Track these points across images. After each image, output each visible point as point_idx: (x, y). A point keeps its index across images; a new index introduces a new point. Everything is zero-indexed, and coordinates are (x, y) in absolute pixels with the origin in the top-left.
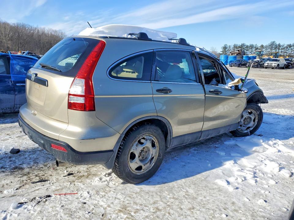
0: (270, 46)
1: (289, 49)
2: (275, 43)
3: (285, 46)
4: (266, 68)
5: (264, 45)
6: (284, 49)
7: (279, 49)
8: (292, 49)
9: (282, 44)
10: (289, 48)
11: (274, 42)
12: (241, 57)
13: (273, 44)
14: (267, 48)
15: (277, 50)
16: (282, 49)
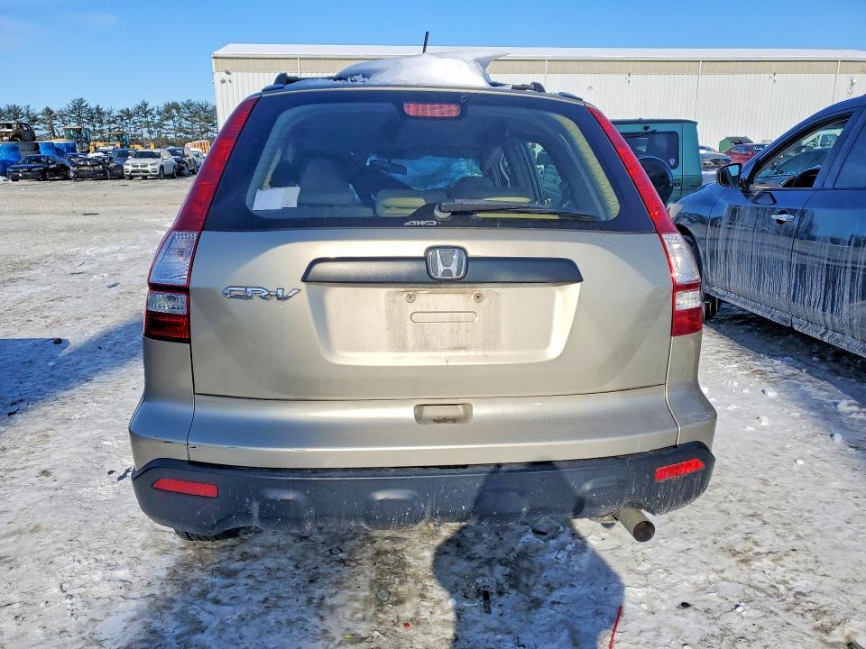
0: (72, 112)
1: (127, 123)
2: (83, 105)
3: (115, 113)
4: (131, 178)
5: (55, 109)
6: (114, 122)
7: (101, 122)
8: (134, 123)
9: (104, 108)
10: (128, 121)
11: (81, 101)
12: (30, 148)
13: (78, 106)
14: (67, 119)
15: (98, 125)
16: (109, 122)
